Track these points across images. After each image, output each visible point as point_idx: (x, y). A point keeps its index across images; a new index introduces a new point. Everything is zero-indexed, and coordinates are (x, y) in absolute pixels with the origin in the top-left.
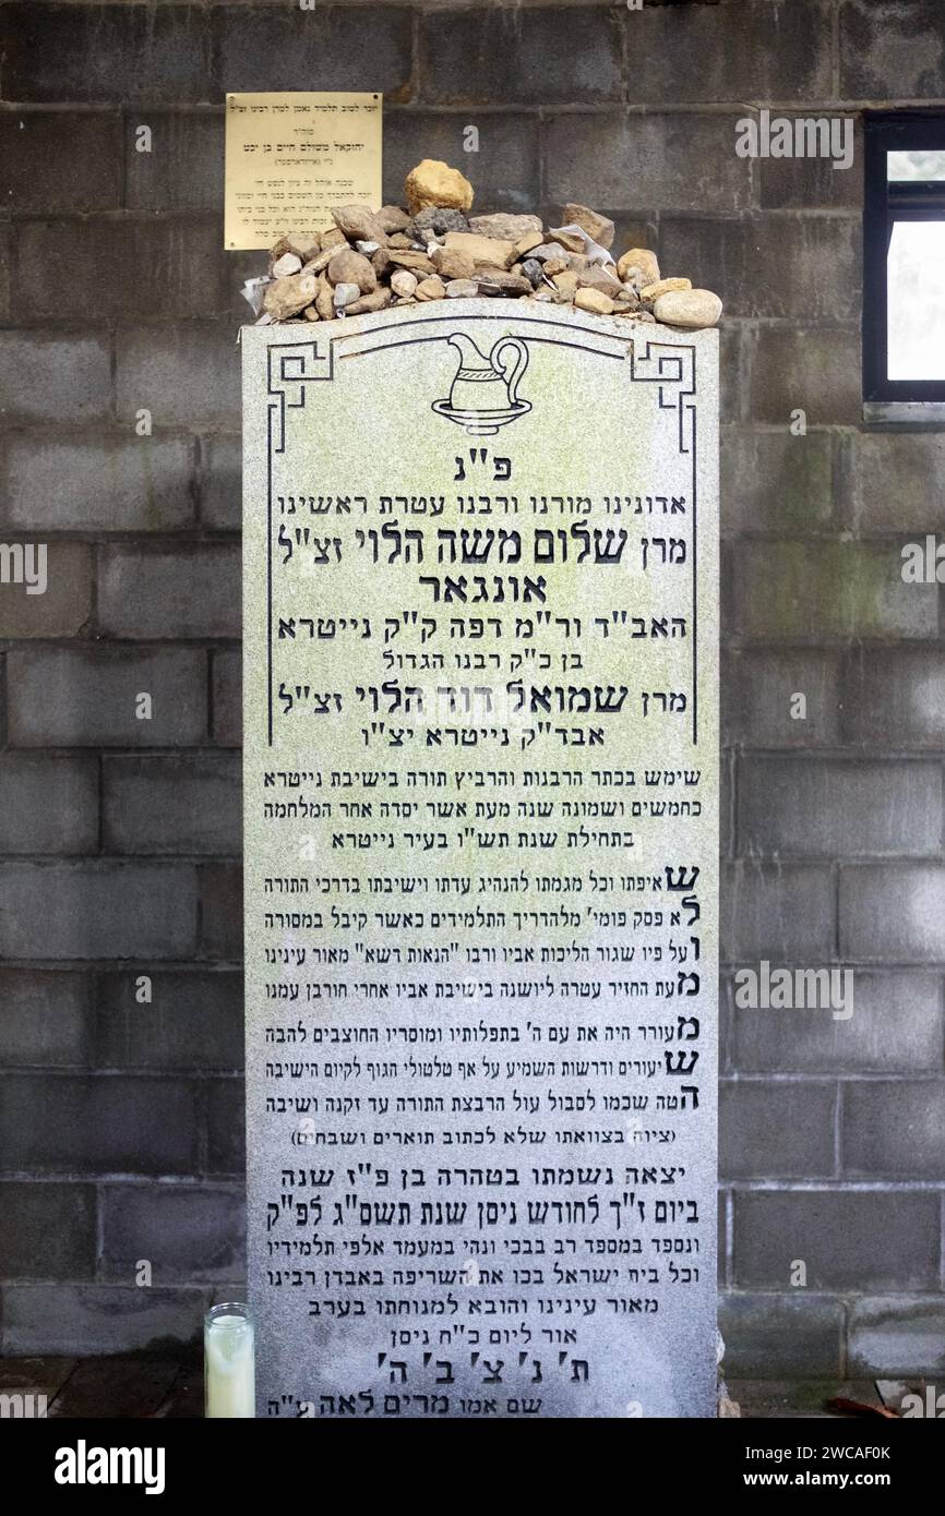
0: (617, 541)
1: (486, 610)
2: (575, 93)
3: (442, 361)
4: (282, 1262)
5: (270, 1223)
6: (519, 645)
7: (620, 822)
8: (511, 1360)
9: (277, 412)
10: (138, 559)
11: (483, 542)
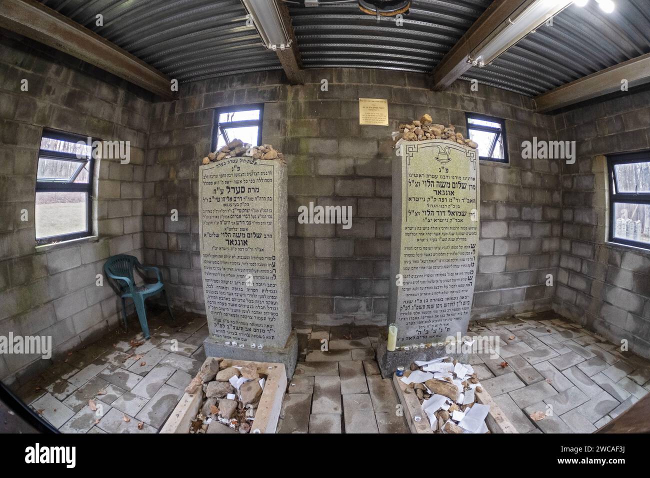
0: (465, 185)
1: (445, 197)
2: (420, 103)
3: (436, 150)
4: (402, 316)
5: (401, 310)
6: (450, 203)
7: (465, 236)
8: (438, 329)
9: (408, 157)
10: (343, 181)
11: (444, 184)
